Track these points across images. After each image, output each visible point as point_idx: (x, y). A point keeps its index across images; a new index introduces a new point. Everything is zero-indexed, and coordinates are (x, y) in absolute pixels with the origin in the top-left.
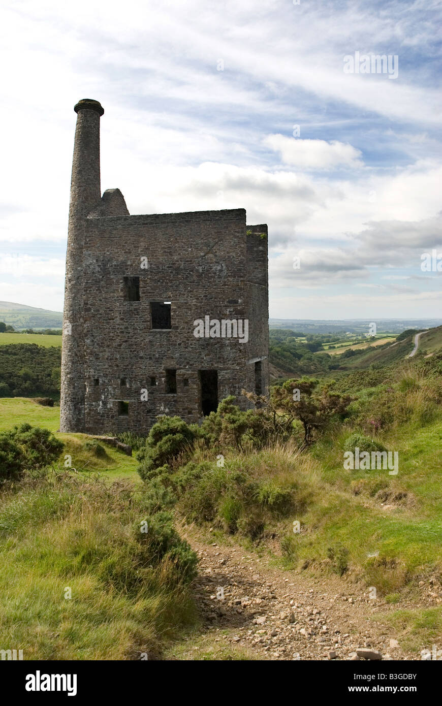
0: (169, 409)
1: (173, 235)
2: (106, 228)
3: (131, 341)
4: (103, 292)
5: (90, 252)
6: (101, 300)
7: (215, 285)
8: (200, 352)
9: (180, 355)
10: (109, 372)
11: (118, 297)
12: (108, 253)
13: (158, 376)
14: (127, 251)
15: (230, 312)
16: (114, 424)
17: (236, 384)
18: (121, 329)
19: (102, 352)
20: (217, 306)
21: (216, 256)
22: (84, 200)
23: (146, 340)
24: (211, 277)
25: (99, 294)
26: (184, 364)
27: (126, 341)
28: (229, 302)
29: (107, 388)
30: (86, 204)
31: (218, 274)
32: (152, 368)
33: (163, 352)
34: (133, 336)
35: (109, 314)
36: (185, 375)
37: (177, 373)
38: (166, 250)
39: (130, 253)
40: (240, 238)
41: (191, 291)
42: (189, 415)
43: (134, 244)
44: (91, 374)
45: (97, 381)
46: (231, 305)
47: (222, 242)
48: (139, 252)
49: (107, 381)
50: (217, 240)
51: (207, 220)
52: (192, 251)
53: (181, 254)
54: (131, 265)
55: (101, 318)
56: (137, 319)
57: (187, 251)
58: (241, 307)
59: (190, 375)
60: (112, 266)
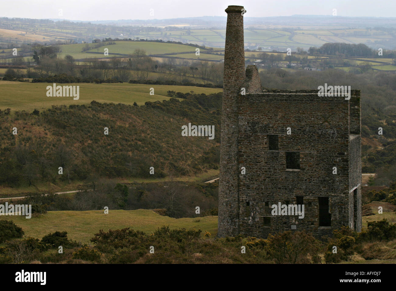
0: (298, 222)
1: (301, 109)
2: (254, 101)
3: (273, 178)
4: (252, 144)
5: (243, 117)
6: (251, 150)
7: (330, 143)
8: (319, 185)
9: (306, 187)
10: (257, 197)
11: (263, 148)
12: (256, 118)
13: (291, 200)
14: (269, 117)
15: (339, 160)
16: (260, 232)
17: (343, 206)
18: (266, 169)
19: (252, 184)
20: (331, 156)
21: (330, 124)
22: (236, 79)
23: (283, 177)
24: (327, 137)
25: (250, 146)
26: (308, 193)
27: (269, 177)
28: (338, 154)
29: (256, 208)
30: (238, 82)
31: (331, 135)
32: (287, 195)
33: (294, 185)
34: (274, 174)
35: (256, 159)
36: (309, 200)
37: (304, 199)
38: (297, 118)
39: (272, 119)
40: (346, 113)
41: (313, 146)
42: (312, 226)
43: (274, 113)
44: (244, 199)
45: (248, 204)
46: (340, 156)
47: (334, 115)
48: (278, 119)
49: (255, 203)
50: (331, 114)
51: (324, 100)
52: (314, 120)
53: (307, 121)
54: (272, 127)
55: (251, 161)
56: (276, 163)
57: (310, 119)
58: (346, 157)
59: (313, 200)
60: (259, 127)
